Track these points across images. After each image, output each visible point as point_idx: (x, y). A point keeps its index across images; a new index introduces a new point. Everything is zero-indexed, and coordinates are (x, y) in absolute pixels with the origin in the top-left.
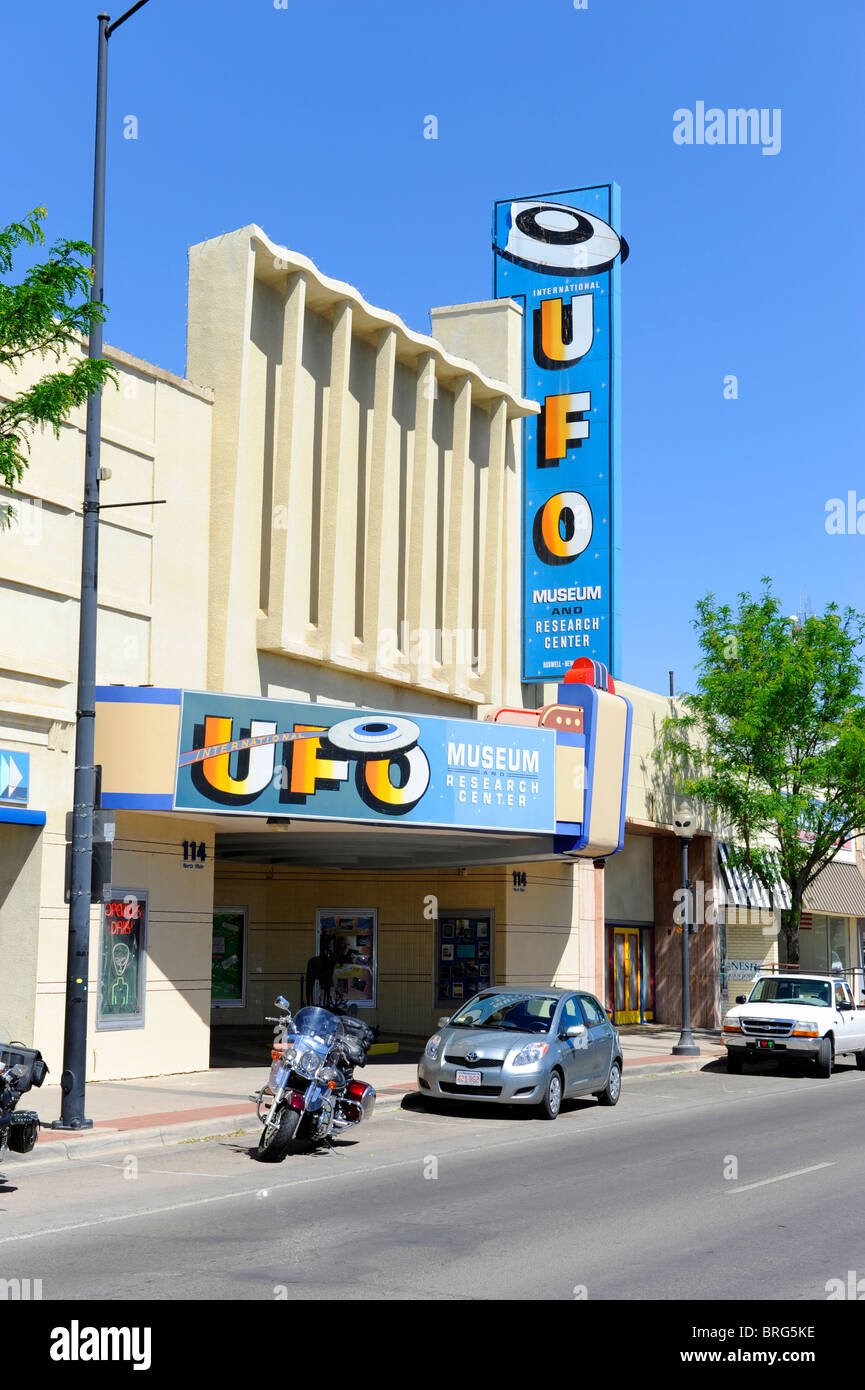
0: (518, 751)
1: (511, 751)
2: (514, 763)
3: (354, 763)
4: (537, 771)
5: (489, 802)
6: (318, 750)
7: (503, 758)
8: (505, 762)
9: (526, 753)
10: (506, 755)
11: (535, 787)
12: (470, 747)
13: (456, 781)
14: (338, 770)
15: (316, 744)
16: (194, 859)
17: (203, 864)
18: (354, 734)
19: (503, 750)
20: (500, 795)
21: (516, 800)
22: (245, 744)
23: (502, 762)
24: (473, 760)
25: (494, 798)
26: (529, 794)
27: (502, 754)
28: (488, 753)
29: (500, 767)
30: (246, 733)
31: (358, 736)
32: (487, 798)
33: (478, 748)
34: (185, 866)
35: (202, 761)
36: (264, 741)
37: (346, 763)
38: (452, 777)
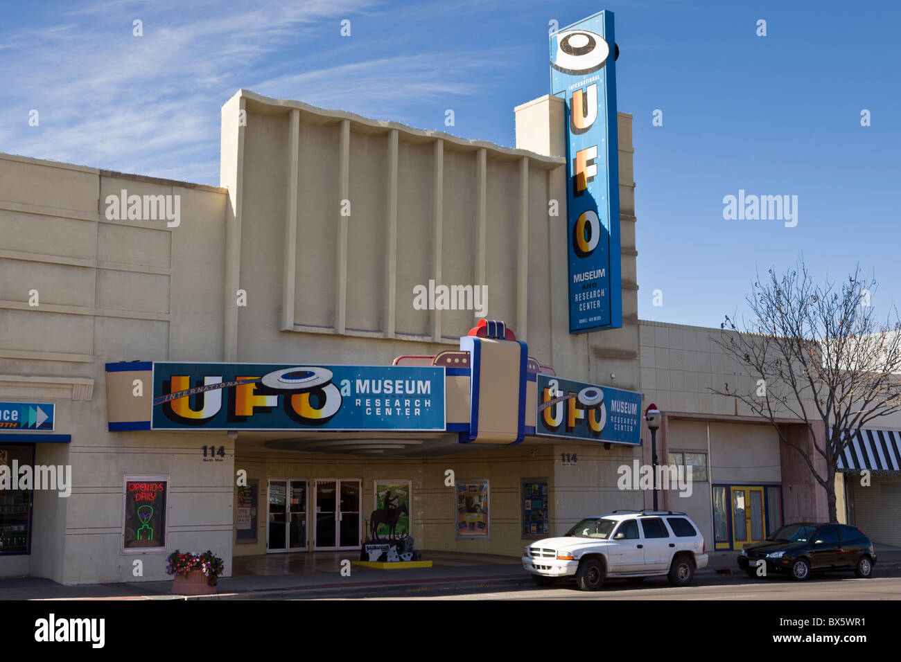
0: (413, 382)
1: (407, 382)
2: (410, 389)
3: (282, 396)
4: (429, 392)
5: (390, 414)
6: (254, 390)
7: (401, 387)
8: (404, 389)
9: (420, 383)
10: (404, 385)
11: (428, 403)
12: (374, 382)
13: (363, 403)
14: (271, 401)
15: (253, 386)
16: (213, 455)
17: (222, 458)
18: (281, 379)
19: (402, 382)
20: (398, 410)
21: (412, 412)
22: (200, 390)
23: (400, 389)
24: (377, 389)
25: (394, 412)
26: (422, 407)
27: (400, 384)
28: (388, 384)
29: (398, 392)
30: (201, 383)
31: (284, 380)
32: (389, 412)
33: (380, 382)
34: (205, 460)
35: (170, 402)
36: (215, 387)
37: (277, 396)
38: (360, 400)
